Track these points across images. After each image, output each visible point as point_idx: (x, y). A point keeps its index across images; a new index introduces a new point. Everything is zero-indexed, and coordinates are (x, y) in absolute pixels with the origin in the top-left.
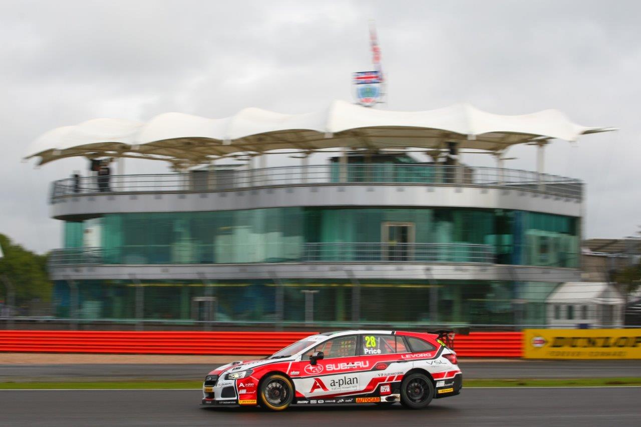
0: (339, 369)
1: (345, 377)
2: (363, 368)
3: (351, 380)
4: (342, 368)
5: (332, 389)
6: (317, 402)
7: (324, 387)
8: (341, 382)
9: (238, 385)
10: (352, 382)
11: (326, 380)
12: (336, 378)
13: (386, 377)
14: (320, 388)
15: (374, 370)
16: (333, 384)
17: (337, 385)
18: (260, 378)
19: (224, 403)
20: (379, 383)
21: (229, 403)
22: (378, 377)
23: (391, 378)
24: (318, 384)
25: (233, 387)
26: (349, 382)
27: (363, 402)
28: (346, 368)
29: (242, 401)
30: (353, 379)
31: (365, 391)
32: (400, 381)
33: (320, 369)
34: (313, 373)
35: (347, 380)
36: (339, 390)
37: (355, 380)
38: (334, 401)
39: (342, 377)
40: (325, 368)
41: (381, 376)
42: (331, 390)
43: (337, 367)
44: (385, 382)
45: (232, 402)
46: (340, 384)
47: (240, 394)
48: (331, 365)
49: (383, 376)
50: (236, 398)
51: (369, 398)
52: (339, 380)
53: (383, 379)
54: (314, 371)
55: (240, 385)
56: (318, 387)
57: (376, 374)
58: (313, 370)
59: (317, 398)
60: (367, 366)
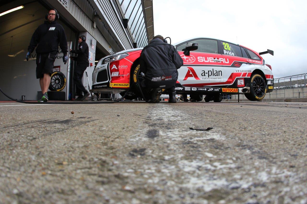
0: (208, 61)
1: (213, 69)
2: (225, 64)
3: (217, 72)
4: (211, 62)
5: (203, 78)
6: (191, 89)
7: (196, 76)
8: (210, 72)
9: (111, 68)
10: (218, 75)
11: (198, 70)
12: (207, 69)
13: (242, 73)
14: (193, 76)
15: (233, 66)
16: (204, 74)
17: (207, 75)
18: (134, 60)
19: (98, 87)
20: (237, 77)
21: (101, 86)
22: (235, 72)
23: (244, 75)
24: (191, 73)
25: (106, 70)
26: (216, 74)
27: (227, 92)
28: (213, 62)
29: (113, 84)
30: (219, 71)
31: (227, 82)
32: (250, 77)
33: (193, 59)
34: (187, 62)
35: (215, 72)
36: (209, 80)
37: (220, 72)
38: (206, 89)
39: (210, 68)
40: (197, 60)
41: (237, 72)
42: (202, 80)
43: (206, 59)
44: (241, 77)
45: (104, 86)
46: (209, 75)
47: (112, 77)
48: (202, 57)
49: (239, 72)
50: (107, 81)
51: (231, 89)
52: (209, 71)
53: (239, 75)
54: (187, 61)
55: (113, 68)
56: (191, 76)
57: (234, 70)
58: (187, 59)
59: (191, 86)
60: (228, 62)
